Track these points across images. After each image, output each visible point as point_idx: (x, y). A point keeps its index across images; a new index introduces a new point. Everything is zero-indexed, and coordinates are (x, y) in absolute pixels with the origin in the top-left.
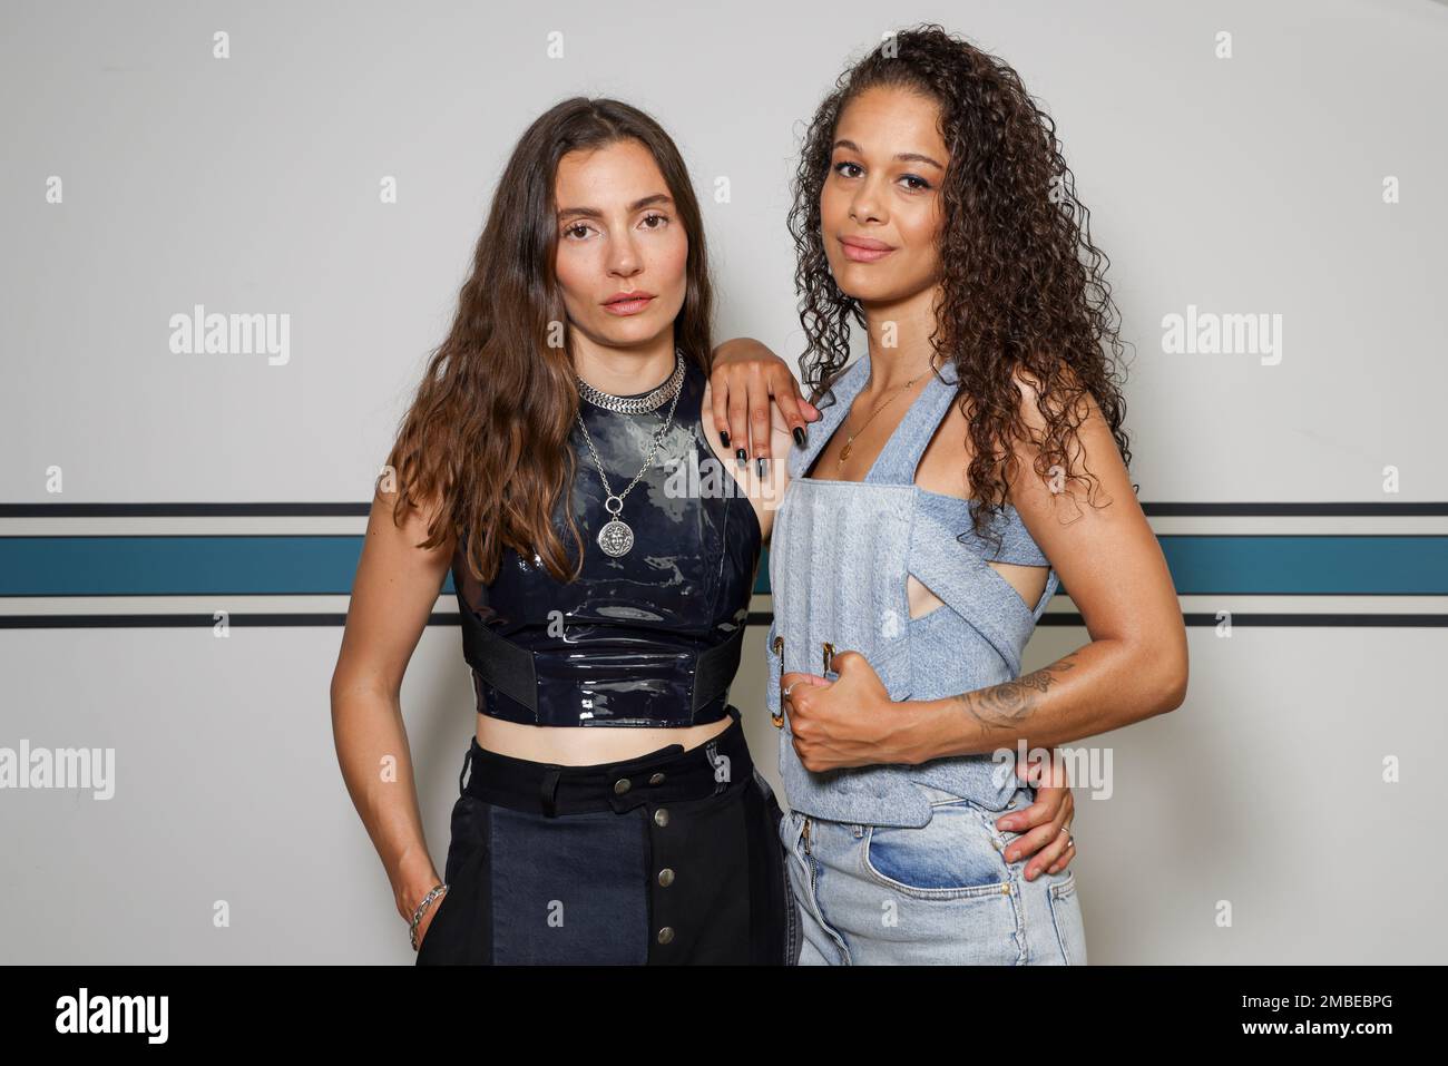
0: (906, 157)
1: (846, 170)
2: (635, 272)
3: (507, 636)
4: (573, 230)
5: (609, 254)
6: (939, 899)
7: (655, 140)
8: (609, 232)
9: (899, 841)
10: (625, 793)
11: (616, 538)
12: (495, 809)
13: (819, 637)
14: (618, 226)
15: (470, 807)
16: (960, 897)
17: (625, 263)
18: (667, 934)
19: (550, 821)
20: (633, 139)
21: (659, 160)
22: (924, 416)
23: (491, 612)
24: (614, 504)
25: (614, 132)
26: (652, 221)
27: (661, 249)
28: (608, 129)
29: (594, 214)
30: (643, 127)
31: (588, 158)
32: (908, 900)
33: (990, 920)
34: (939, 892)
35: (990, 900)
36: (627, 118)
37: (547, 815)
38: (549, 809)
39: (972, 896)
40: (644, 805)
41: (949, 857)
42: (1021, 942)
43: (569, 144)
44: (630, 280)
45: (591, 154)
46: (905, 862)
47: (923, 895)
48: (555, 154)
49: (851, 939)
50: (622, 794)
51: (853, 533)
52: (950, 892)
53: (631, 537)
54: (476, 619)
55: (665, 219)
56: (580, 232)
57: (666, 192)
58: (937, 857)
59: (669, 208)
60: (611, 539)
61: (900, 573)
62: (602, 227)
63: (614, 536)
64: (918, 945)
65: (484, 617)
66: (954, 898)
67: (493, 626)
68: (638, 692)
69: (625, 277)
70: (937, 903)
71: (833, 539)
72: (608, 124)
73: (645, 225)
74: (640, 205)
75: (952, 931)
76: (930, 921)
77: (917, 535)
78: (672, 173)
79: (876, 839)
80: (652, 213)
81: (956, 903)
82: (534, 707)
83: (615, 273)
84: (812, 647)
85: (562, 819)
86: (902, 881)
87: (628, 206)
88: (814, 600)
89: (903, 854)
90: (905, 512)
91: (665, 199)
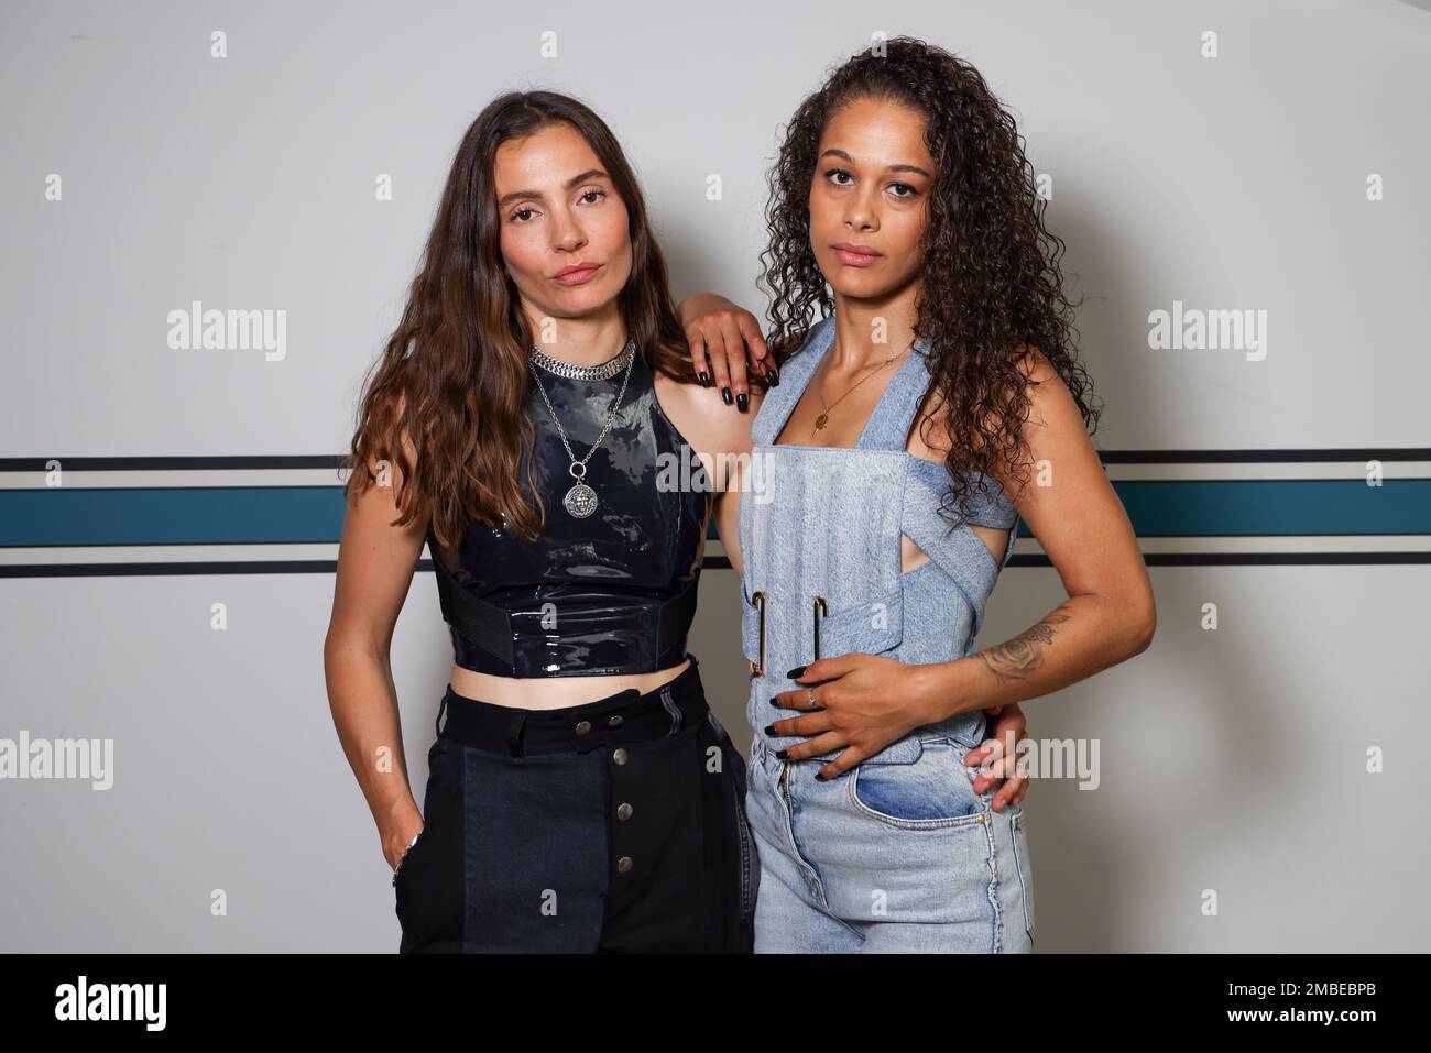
0: (897, 169)
1: (835, 178)
2: (579, 245)
3: (484, 597)
4: (518, 214)
5: (553, 233)
6: (924, 829)
7: (582, 120)
8: (550, 211)
9: (886, 777)
10: (586, 734)
11: (581, 501)
12: (467, 750)
13: (811, 592)
14: (558, 204)
15: (445, 748)
16: (943, 827)
17: (569, 238)
18: (627, 863)
19: (516, 760)
20: (562, 123)
21: (590, 140)
22: (910, 388)
23: (468, 575)
24: (578, 470)
25: (544, 118)
26: (590, 197)
27: (602, 223)
28: (537, 116)
29: (534, 196)
30: (569, 109)
31: (521, 146)
32: (894, 831)
33: (969, 847)
34: (923, 823)
35: (969, 829)
36: (555, 103)
37: (514, 755)
38: (517, 749)
39: (953, 826)
40: (603, 745)
41: (934, 791)
42: (993, 867)
43: (503, 135)
44: (577, 253)
45: (524, 141)
46: (892, 796)
47: (909, 826)
48: (492, 145)
49: (826, 869)
50: (582, 736)
51: (847, 495)
52: (933, 823)
53: (595, 499)
54: (453, 581)
55: (602, 194)
56: (525, 215)
57: (599, 167)
58: (923, 790)
59: (605, 183)
60: (576, 501)
61: (894, 533)
62: (544, 208)
63: (579, 499)
64: (901, 872)
65: (461, 579)
66: (938, 828)
67: (470, 587)
68: (606, 642)
69: (571, 251)
70: (922, 833)
71: (826, 500)
72: (537, 111)
73: (584, 201)
74: (576, 183)
75: (935, 858)
76: (915, 849)
77: (908, 497)
78: (604, 151)
79: (862, 776)
80: (587, 190)
81: (939, 832)
82: (511, 661)
83: (560, 249)
84: (804, 601)
85: (529, 759)
86: (889, 813)
87: (565, 184)
88: (805, 557)
89: (889, 788)
90: (897, 476)
91: (599, 174)
